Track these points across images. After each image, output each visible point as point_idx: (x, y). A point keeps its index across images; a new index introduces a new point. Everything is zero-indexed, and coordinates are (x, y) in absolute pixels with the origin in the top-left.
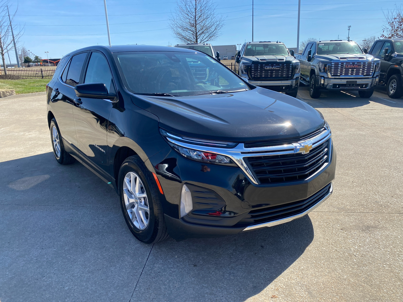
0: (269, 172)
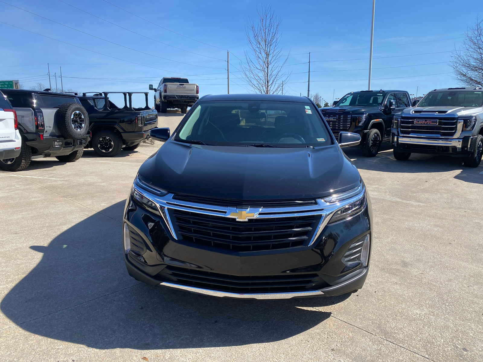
0: (194, 230)
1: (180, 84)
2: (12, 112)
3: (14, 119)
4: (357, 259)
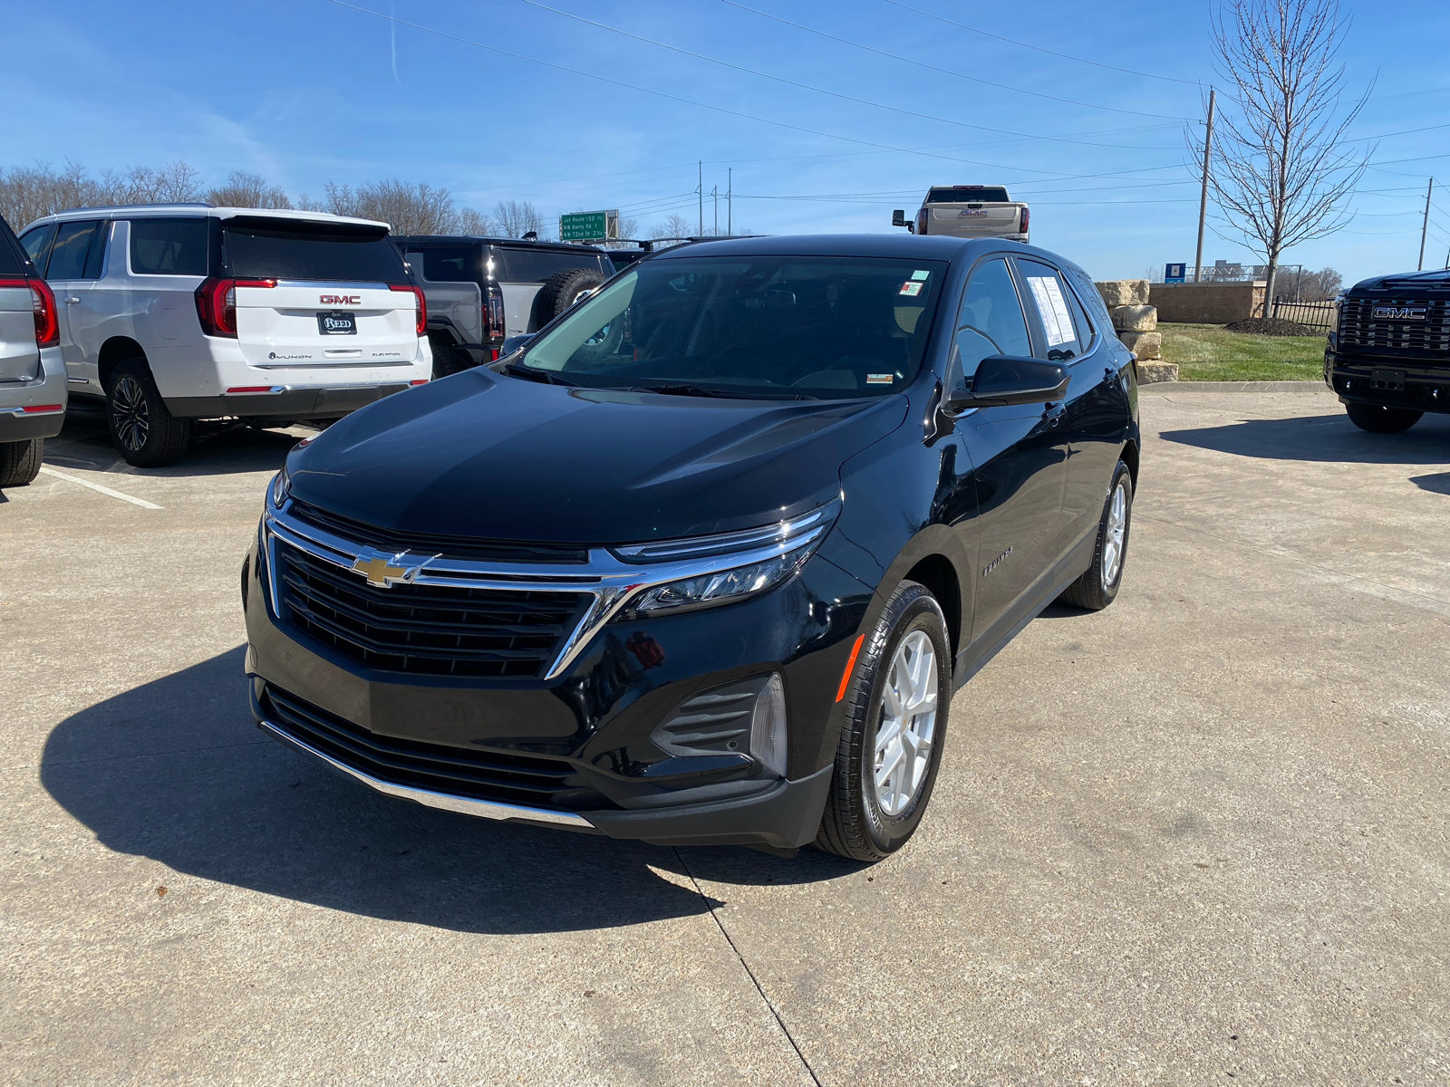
1: (968, 206)
2: (413, 294)
3: (417, 310)
4: (732, 745)
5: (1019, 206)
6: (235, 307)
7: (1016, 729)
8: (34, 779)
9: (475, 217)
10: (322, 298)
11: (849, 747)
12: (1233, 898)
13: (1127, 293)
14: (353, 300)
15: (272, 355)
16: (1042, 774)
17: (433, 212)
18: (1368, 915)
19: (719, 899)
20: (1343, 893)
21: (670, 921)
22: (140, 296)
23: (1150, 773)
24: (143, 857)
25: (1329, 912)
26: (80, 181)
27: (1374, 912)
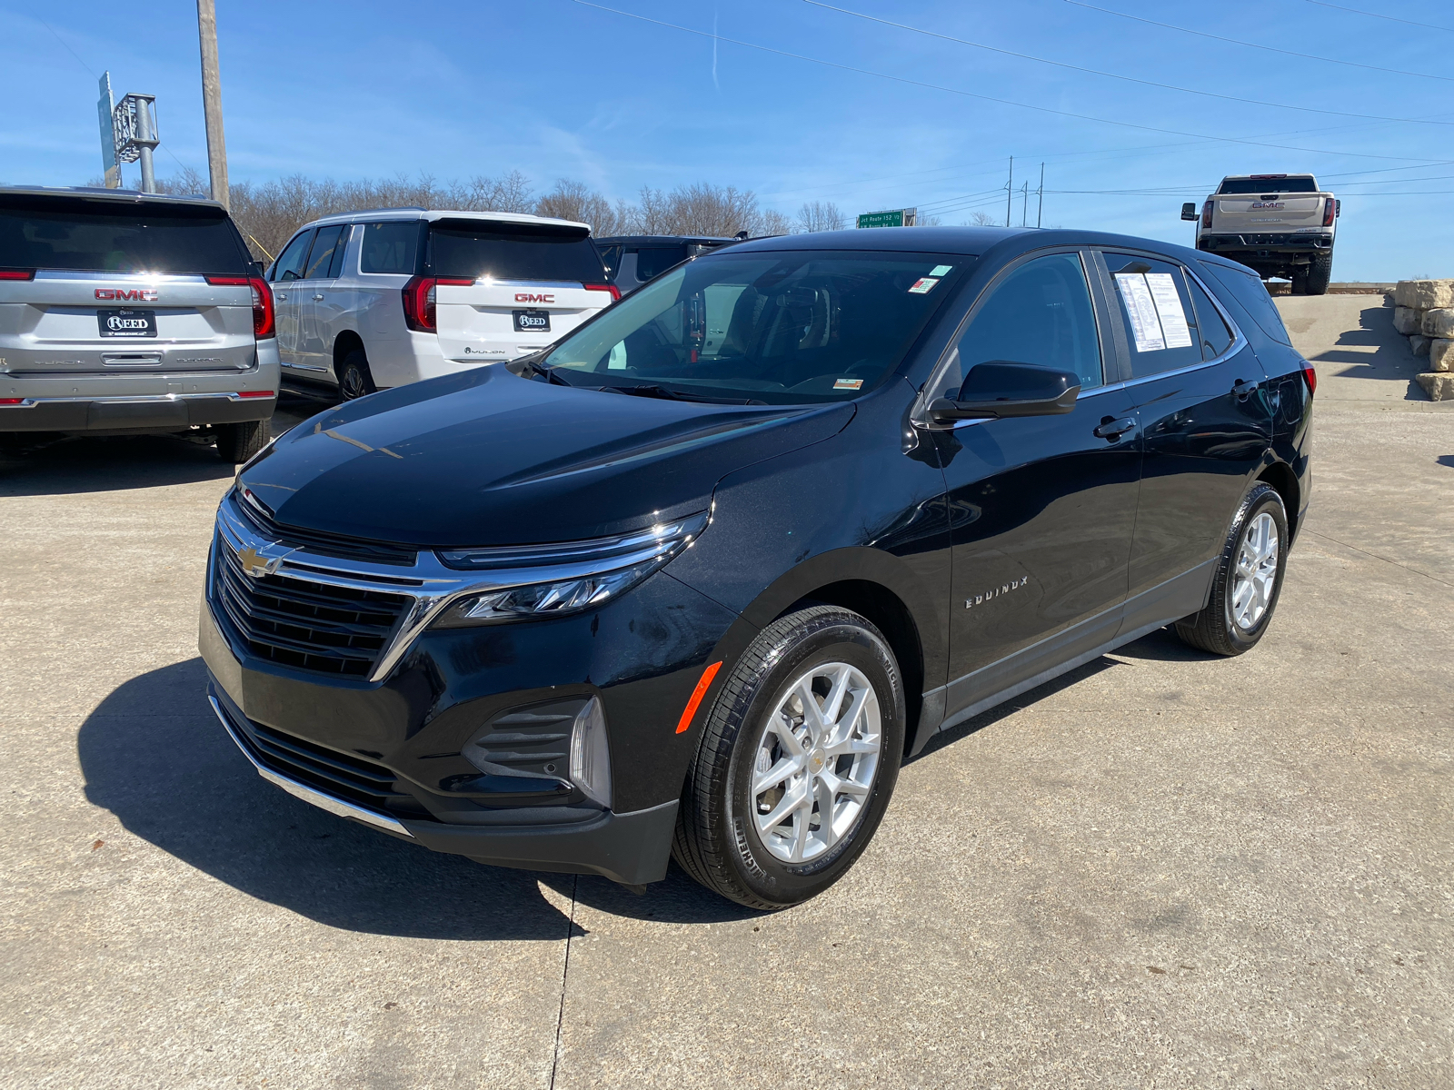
1: (1263, 197)
2: (608, 293)
4: (551, 768)
5: (1323, 196)
6: (435, 303)
7: (1038, 782)
8: (75, 728)
9: (777, 219)
10: (517, 296)
11: (709, 783)
12: (1169, 1015)
13: (1445, 294)
14: (547, 299)
15: (468, 349)
16: (1033, 837)
17: (739, 214)
18: (1336, 1065)
19: (585, 928)
20: (1321, 1031)
21: (519, 942)
22: (363, 293)
23: (1166, 851)
24: (107, 810)
25: (1285, 1051)
26: (431, 191)
27: (1347, 1061)
